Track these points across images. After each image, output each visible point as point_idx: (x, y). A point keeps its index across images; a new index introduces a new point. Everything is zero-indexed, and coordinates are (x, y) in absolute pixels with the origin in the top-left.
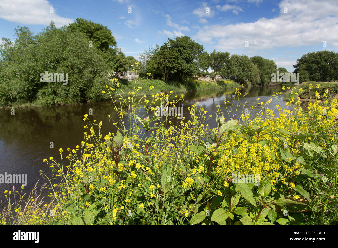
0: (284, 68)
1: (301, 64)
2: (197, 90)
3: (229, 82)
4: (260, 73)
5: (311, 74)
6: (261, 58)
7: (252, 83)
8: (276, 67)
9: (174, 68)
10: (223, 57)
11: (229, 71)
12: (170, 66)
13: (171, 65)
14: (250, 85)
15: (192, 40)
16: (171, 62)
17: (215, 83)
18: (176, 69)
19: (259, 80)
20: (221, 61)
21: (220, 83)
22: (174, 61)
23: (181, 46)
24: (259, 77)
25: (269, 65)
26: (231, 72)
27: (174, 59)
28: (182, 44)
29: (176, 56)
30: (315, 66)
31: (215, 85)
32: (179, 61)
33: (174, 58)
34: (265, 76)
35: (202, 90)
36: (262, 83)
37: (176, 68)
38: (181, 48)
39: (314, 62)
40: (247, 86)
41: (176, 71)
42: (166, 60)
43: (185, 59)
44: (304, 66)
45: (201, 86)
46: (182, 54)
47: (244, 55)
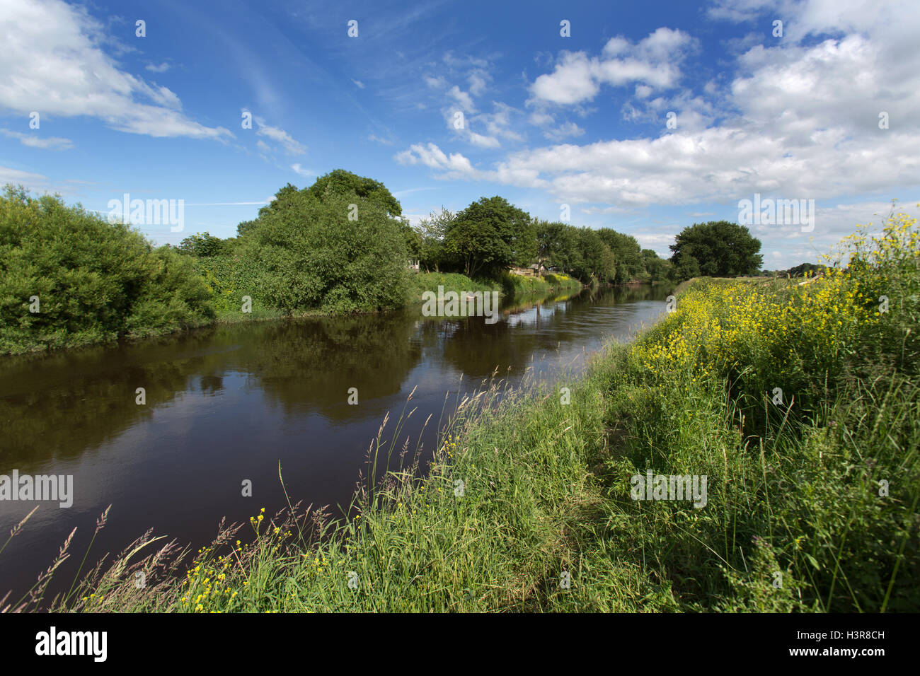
0: (651, 250)
1: (685, 244)
2: (516, 292)
3: (563, 277)
4: (615, 261)
5: (702, 262)
6: (614, 232)
7: (601, 279)
8: (639, 249)
9: (489, 254)
10: (554, 232)
11: (566, 257)
12: (483, 249)
13: (486, 249)
14: (597, 285)
15: (511, 205)
16: (486, 243)
17: (541, 280)
18: (493, 256)
19: (613, 272)
20: (551, 238)
21: (550, 279)
22: (489, 241)
23: (497, 215)
24: (614, 269)
25: (627, 245)
26: (570, 260)
27: (489, 239)
28: (499, 212)
29: (491, 232)
30: (707, 249)
31: (543, 284)
32: (496, 241)
33: (488, 236)
34: (623, 266)
35: (525, 292)
36: (619, 278)
37: (493, 254)
38: (496, 219)
39: (705, 241)
40: (591, 286)
41: (493, 259)
42: (474, 240)
43: (503, 238)
44: (688, 248)
45: (522, 285)
46: (500, 229)
47: (586, 228)
